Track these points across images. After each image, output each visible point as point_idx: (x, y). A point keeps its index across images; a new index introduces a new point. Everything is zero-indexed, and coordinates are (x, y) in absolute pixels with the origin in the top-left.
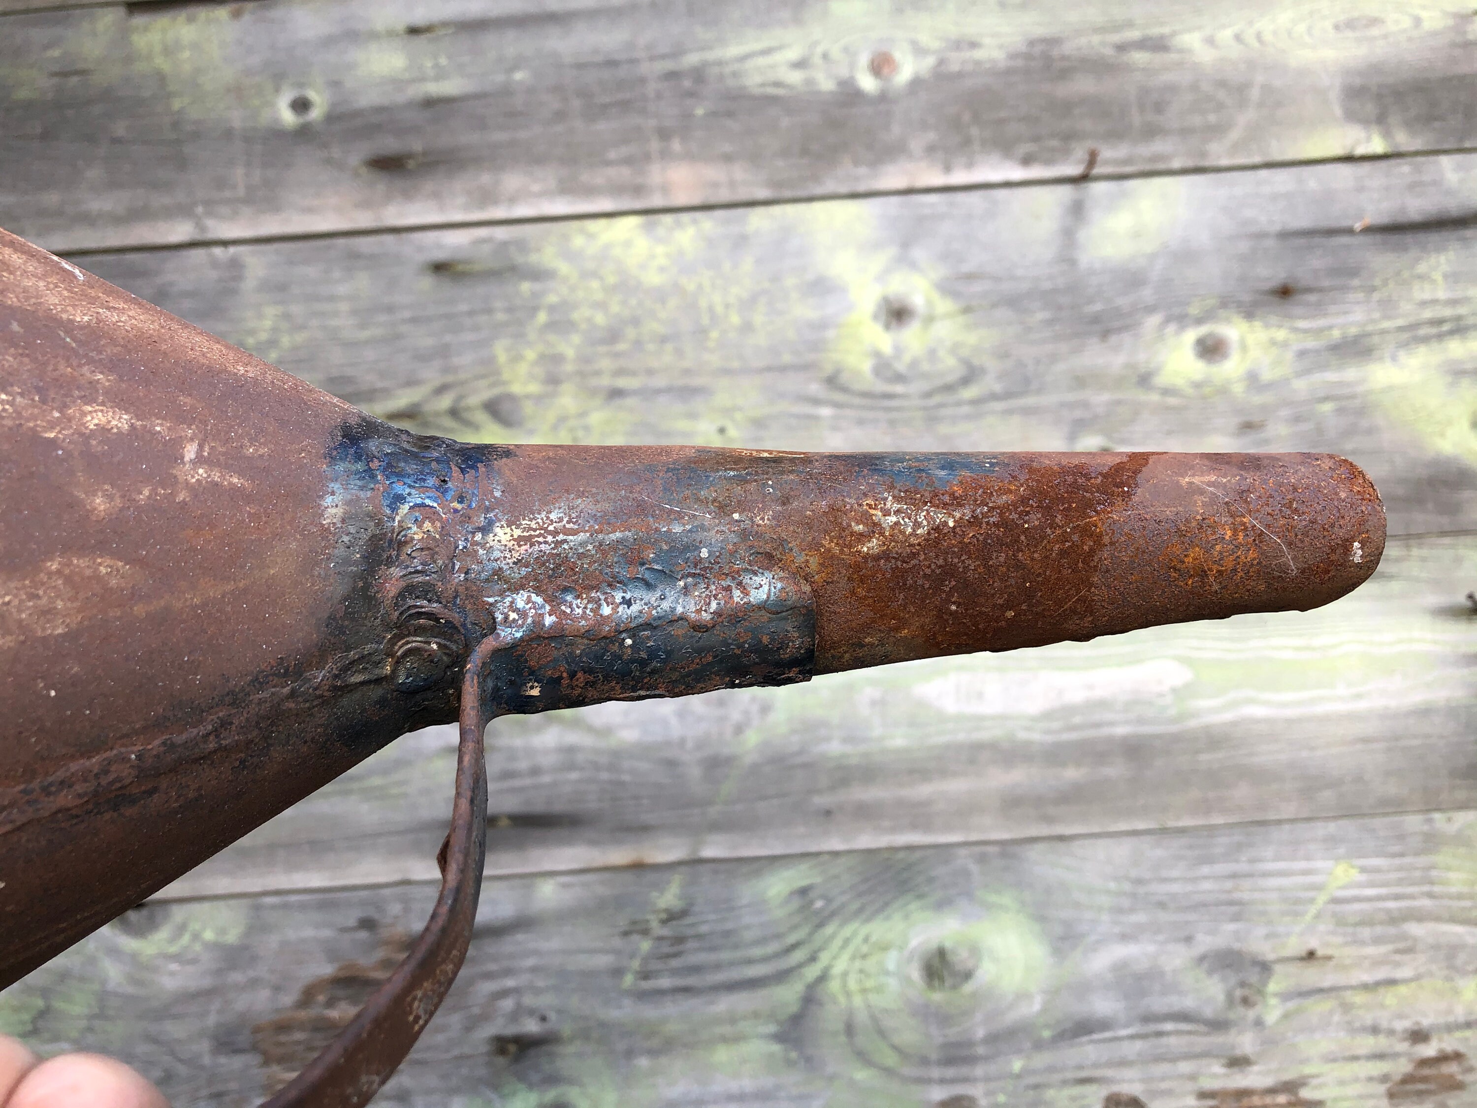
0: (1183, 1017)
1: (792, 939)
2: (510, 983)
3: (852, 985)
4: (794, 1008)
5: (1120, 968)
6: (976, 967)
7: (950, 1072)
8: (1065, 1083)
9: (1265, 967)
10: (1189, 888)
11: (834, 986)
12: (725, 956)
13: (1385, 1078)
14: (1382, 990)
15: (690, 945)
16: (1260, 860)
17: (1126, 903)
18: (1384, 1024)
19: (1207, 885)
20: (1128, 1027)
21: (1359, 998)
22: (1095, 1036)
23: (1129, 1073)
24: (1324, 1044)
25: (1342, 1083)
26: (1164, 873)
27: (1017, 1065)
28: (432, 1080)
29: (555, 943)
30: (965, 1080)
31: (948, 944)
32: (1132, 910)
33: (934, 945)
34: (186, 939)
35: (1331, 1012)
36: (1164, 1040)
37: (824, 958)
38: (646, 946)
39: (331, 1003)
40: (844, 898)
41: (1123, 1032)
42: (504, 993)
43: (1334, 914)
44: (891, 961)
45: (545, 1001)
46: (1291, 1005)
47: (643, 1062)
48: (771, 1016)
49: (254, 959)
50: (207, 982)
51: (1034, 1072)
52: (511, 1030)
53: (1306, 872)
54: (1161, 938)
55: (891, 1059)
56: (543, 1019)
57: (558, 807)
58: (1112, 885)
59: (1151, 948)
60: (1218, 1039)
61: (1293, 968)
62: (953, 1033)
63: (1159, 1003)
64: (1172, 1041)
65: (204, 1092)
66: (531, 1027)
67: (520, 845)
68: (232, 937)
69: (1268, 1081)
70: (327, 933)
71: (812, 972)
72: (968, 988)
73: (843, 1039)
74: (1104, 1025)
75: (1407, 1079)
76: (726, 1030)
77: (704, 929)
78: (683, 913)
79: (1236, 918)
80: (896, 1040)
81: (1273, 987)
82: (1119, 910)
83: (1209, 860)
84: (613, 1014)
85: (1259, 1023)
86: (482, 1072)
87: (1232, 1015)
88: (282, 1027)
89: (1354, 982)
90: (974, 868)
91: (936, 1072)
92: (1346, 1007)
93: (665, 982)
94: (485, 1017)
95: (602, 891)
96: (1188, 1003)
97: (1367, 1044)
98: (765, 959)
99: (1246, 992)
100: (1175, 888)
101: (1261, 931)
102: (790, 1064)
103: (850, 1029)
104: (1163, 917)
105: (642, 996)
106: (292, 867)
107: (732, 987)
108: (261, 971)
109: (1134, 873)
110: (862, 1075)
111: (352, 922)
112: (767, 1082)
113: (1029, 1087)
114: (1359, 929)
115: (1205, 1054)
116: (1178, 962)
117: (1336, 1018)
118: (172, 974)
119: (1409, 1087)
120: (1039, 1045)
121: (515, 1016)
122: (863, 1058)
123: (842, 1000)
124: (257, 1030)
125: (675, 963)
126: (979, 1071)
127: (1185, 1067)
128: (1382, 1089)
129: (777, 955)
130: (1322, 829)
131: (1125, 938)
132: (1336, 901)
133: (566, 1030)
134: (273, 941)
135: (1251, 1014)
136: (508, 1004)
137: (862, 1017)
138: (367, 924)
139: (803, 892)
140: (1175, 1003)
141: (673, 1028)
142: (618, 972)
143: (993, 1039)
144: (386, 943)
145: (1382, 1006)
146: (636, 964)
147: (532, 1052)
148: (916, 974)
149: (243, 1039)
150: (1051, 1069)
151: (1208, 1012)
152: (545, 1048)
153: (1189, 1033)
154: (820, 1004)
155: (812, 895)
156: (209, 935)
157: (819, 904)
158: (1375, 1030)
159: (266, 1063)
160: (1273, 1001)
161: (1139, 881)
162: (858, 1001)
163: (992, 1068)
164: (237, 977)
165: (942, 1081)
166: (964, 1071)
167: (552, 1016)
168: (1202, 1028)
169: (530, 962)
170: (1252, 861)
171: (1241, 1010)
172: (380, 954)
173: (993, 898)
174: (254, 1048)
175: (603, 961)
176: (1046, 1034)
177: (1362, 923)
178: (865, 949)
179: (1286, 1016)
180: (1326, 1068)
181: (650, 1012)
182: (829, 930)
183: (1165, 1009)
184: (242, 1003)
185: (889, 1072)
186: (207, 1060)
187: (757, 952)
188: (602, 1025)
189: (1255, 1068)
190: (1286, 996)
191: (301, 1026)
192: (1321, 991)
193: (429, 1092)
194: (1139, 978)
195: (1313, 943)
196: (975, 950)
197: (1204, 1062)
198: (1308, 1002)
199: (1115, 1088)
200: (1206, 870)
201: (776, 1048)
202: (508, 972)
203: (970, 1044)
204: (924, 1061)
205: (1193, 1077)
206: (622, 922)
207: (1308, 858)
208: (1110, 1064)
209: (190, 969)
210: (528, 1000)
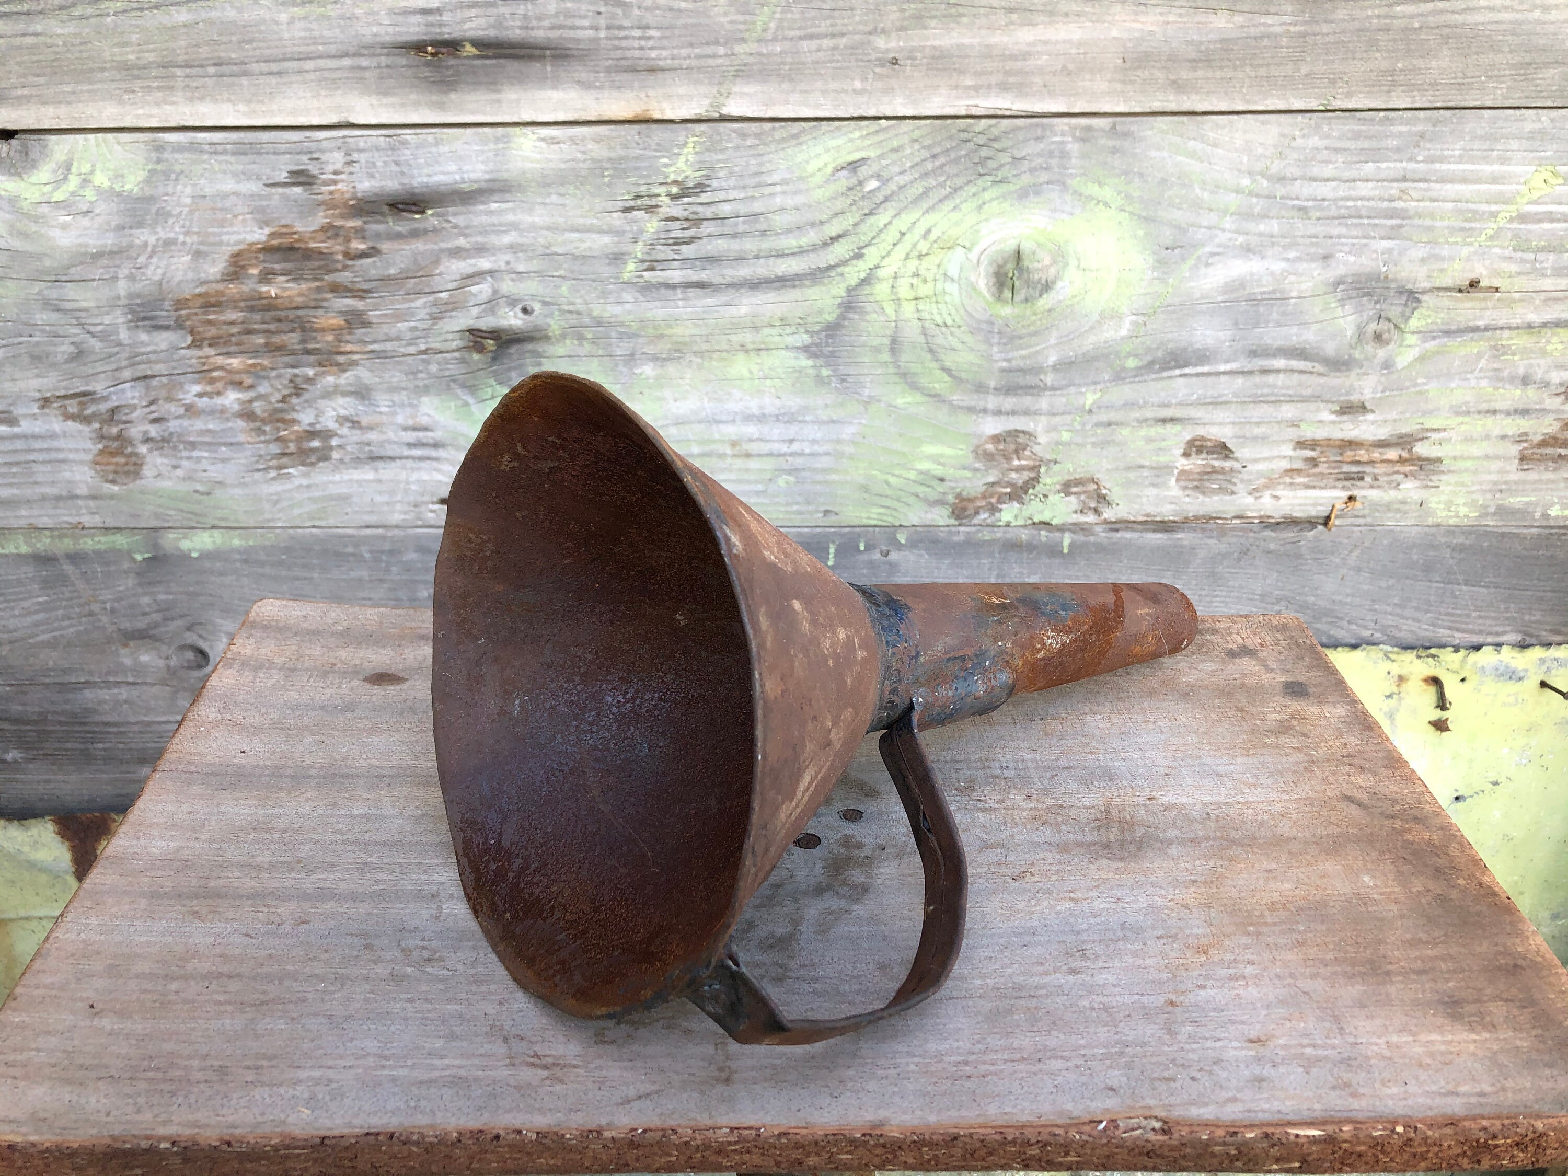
0: (1300, 353)
1: (833, 229)
2: (484, 264)
3: (904, 291)
4: (830, 318)
5: (1234, 288)
6: (1057, 277)
7: (1009, 402)
8: (1143, 421)
9: (1412, 297)
10: (1343, 190)
11: (881, 290)
12: (749, 245)
13: (1522, 438)
14: (1548, 332)
15: (707, 228)
16: (1442, 159)
17: (1258, 205)
18: (1539, 375)
19: (1364, 189)
20: (1234, 361)
21: (1519, 341)
22: (1187, 370)
23: (1220, 415)
24: (1461, 394)
25: (1468, 440)
26: (1316, 171)
27: (1090, 398)
28: (396, 376)
29: (539, 217)
30: (1026, 413)
31: (1027, 246)
32: (1264, 216)
33: (1010, 246)
34: (73, 182)
35: (1479, 355)
36: (1271, 379)
37: (872, 255)
38: (652, 225)
39: (266, 277)
40: (901, 180)
41: (1223, 368)
42: (478, 276)
43: (1516, 236)
44: (954, 261)
45: (528, 288)
46: (1431, 345)
47: (648, 370)
48: (802, 323)
49: (163, 215)
50: (110, 241)
51: (1109, 407)
52: (486, 323)
53: (1495, 180)
54: (1292, 254)
55: (940, 384)
56: (525, 311)
57: (539, 35)
58: (1246, 182)
59: (1278, 266)
60: (1336, 381)
61: (1445, 301)
62: (1019, 357)
63: (1272, 336)
64: (1280, 379)
65: (127, 374)
66: (512, 320)
67: (492, 83)
68: (132, 183)
69: (1382, 433)
70: (253, 187)
71: (854, 273)
72: (1044, 302)
73: (886, 356)
74: (1203, 357)
75: (1548, 442)
76: (748, 337)
77: (725, 209)
78: (700, 188)
79: (1392, 234)
80: (949, 360)
81: (1414, 323)
82: (1246, 215)
83: (1375, 155)
84: (610, 311)
85: (1387, 365)
86: (454, 369)
87: (1357, 354)
88: (211, 303)
89: (1517, 321)
90: (1074, 148)
91: (992, 402)
92: (1498, 351)
93: (675, 275)
94: (453, 306)
95: (598, 151)
96: (1308, 336)
97: (1514, 395)
98: (801, 252)
99: (1384, 325)
100: (1325, 190)
101: (1418, 252)
102: (820, 381)
103: (895, 345)
104: (1302, 227)
105: (647, 289)
106: (197, 95)
107: (755, 285)
108: (172, 230)
109: (1276, 167)
110: (905, 400)
111: (283, 176)
112: (793, 402)
113: (1098, 425)
114: (1541, 257)
115: (1316, 398)
116: (1307, 286)
117: (1483, 363)
118: (64, 227)
119: (1549, 451)
120: (1119, 377)
121: (491, 304)
122: (908, 380)
123: (890, 310)
124: (180, 304)
125: (687, 251)
126: (1044, 403)
127: (1288, 411)
128: (1514, 450)
129: (814, 248)
130: (1531, 121)
131: (1247, 250)
132: (1523, 218)
133: (555, 325)
134: (184, 192)
135: (1382, 353)
136: (483, 290)
137: (911, 332)
138: (302, 178)
139: (853, 166)
140: (1295, 335)
141: (681, 331)
142: (617, 258)
143: (1065, 366)
144: (329, 205)
145: (1543, 353)
146: (639, 250)
147: (513, 350)
148: (983, 282)
149: (165, 313)
150: (1130, 405)
151: (1330, 349)
152: (529, 346)
153: (1302, 372)
154: (863, 312)
155: (864, 171)
156: (101, 179)
157: (873, 184)
158: (1526, 381)
159: (197, 344)
160: (1411, 339)
161: (1282, 179)
162: (908, 310)
163: (1060, 401)
164: (144, 236)
165: (998, 413)
166: (1027, 401)
167: (537, 307)
168: (1319, 368)
169: (507, 239)
170: (1430, 160)
171: (1369, 348)
172: (321, 219)
173: (1093, 189)
174: (179, 325)
175: (600, 243)
176: (1131, 363)
177: (1549, 249)
178: (923, 247)
179: (1421, 359)
180: (1454, 421)
181: (656, 311)
182: (881, 219)
183: (1279, 343)
184: (155, 270)
185: (936, 397)
186: (124, 335)
187: (790, 242)
188: (599, 323)
189: (1370, 417)
190: (1427, 335)
191: (234, 304)
192: (1476, 329)
193: (393, 389)
194: (1255, 301)
195: (1480, 271)
196: (1059, 256)
197: (1313, 406)
198: (1453, 343)
199: (1201, 431)
200: (1369, 168)
201: (806, 362)
202: (481, 250)
203: (1037, 370)
204: (980, 388)
205: (1295, 425)
206: (624, 197)
207: (1503, 161)
208: (1199, 403)
209: (85, 222)
210: (507, 286)
